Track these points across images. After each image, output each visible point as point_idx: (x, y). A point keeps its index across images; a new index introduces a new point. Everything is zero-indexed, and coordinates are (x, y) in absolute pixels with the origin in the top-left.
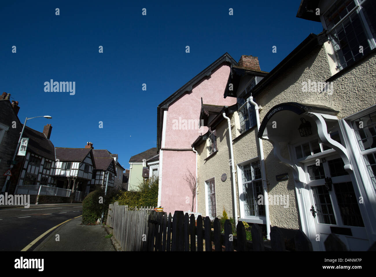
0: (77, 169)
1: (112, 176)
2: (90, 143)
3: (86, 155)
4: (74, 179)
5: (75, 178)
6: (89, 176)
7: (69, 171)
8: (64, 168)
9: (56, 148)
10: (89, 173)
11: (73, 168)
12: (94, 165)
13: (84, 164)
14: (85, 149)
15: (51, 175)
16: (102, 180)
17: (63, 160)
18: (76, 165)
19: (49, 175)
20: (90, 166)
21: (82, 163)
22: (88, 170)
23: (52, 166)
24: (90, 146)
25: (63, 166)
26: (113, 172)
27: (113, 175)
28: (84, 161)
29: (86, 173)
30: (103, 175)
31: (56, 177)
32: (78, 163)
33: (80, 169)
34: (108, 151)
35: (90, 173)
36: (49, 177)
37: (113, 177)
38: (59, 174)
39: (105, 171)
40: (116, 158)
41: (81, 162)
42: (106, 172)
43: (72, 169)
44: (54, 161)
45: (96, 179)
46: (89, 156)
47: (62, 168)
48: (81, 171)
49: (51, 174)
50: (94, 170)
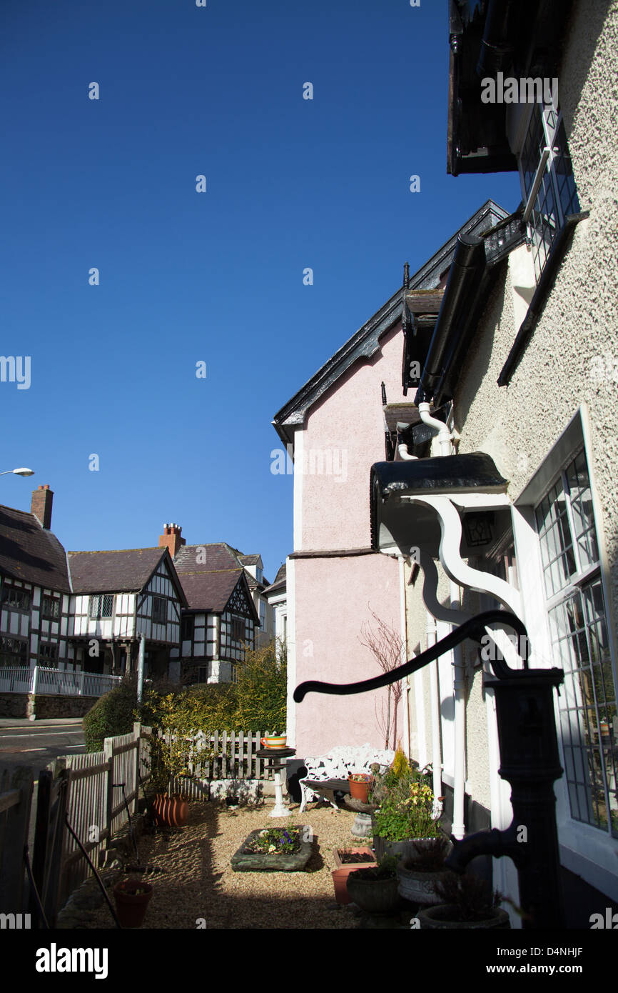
0: (132, 615)
1: (247, 628)
2: (172, 525)
3: (153, 569)
4: (125, 645)
5: (128, 642)
6: (170, 633)
7: (111, 622)
8: (95, 614)
9: (70, 556)
10: (169, 625)
11: (118, 611)
12: (180, 598)
13: (150, 598)
14: (147, 549)
15: (65, 635)
16: (212, 642)
17: (90, 590)
18: (125, 603)
19: (60, 637)
20: (170, 603)
21: (143, 593)
22: (165, 613)
23: (65, 610)
24: (173, 536)
25: (91, 608)
26: (245, 615)
27: (247, 625)
28: (149, 590)
29: (159, 626)
30: (212, 627)
31: (78, 641)
32: (132, 597)
33: (139, 612)
34: (228, 546)
35: (171, 622)
36: (59, 642)
37: (249, 629)
38: (84, 632)
39: (219, 614)
40: (257, 568)
41: (138, 593)
42: (223, 618)
43: (118, 615)
44: (66, 594)
45: (195, 640)
46: (163, 570)
47: (91, 612)
48: (144, 620)
49: (63, 633)
50: (183, 613)
